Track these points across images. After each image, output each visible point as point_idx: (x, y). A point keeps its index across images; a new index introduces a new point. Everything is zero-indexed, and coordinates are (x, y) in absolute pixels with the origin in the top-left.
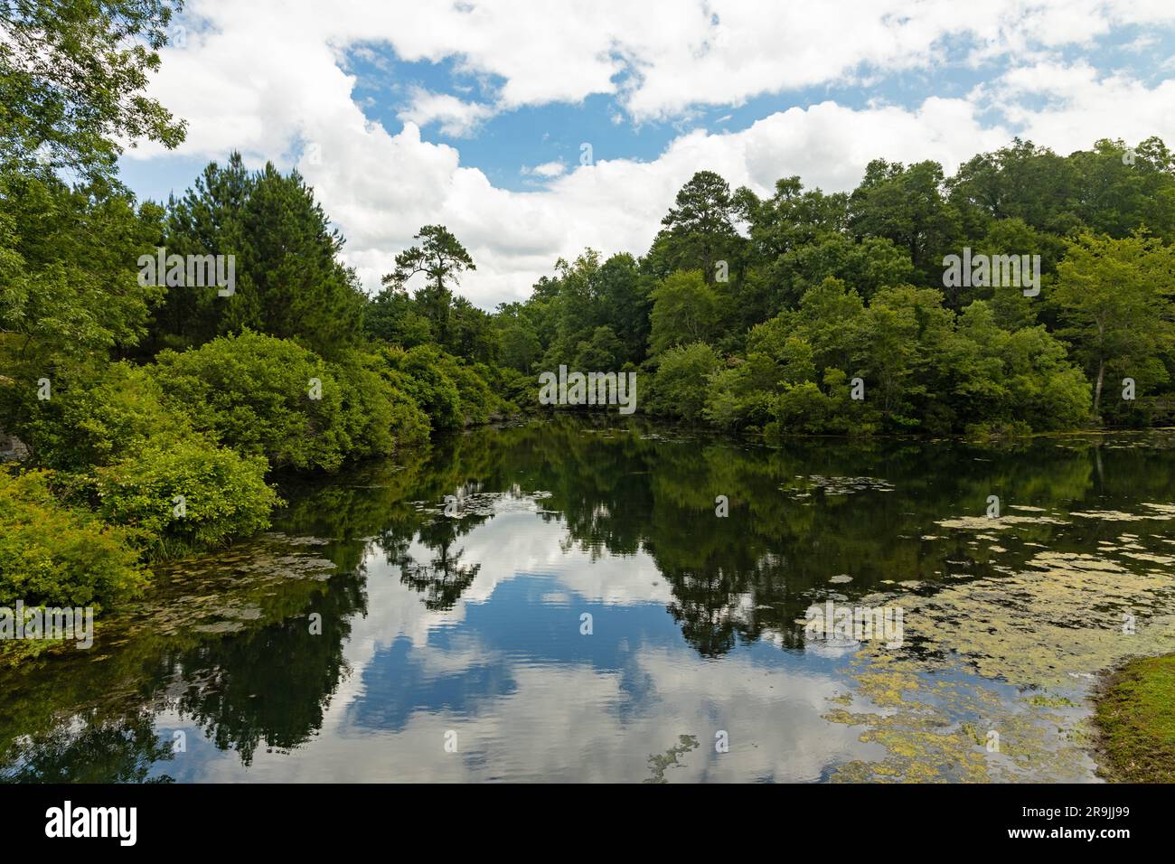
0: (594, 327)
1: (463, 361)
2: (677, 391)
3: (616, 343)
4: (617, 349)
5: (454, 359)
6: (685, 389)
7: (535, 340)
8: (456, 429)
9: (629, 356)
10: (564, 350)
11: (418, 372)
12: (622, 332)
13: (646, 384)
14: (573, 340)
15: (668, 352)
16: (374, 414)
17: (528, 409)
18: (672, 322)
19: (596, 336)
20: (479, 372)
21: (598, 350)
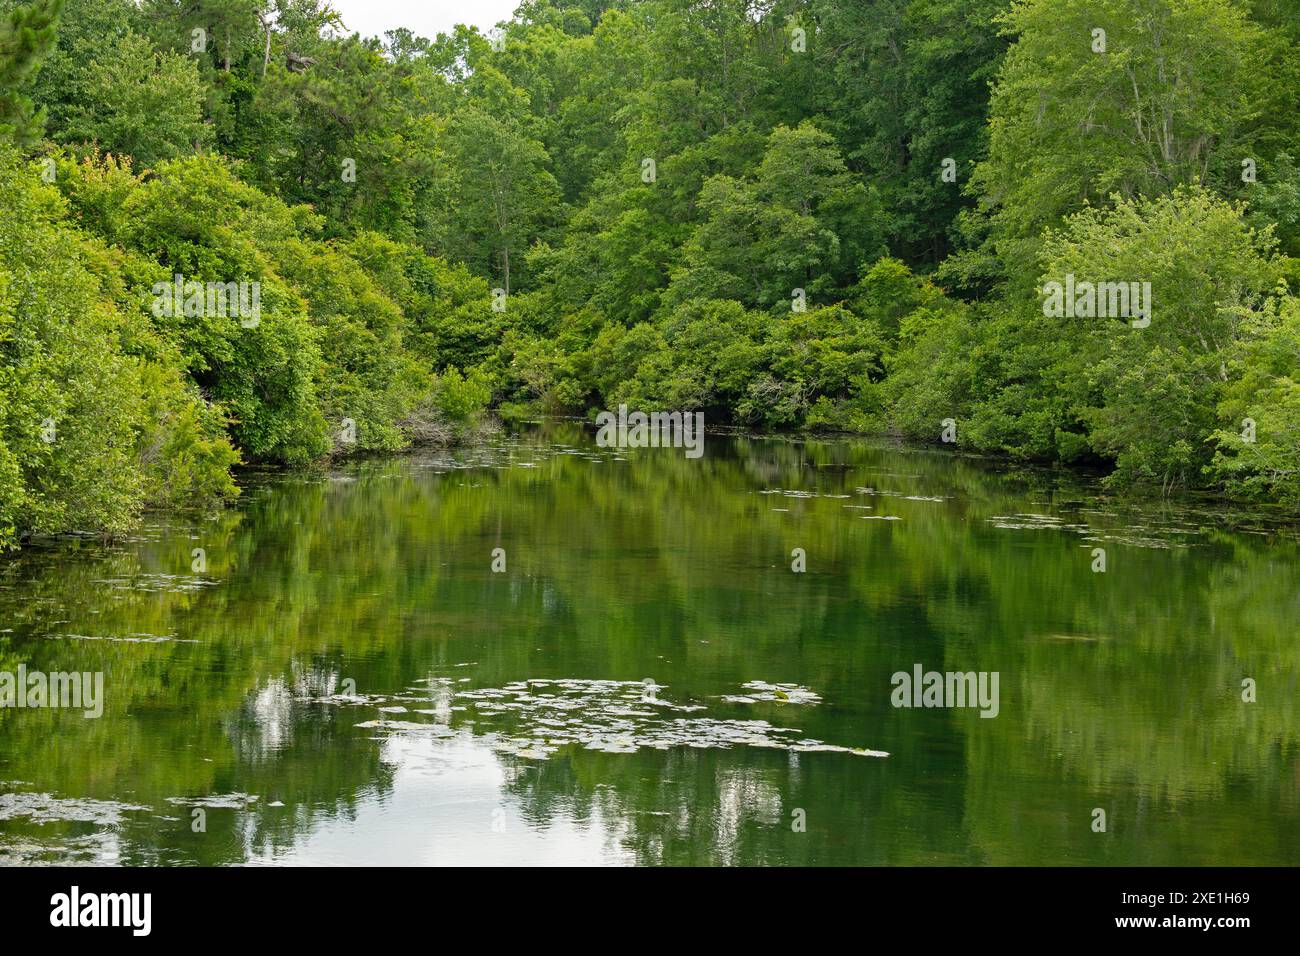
0: (764, 127)
1: (318, 222)
2: (1107, 366)
3: (840, 189)
4: (848, 208)
5: (287, 212)
6: (1141, 359)
7: (539, 165)
8: (300, 466)
9: (889, 238)
10: (649, 204)
11: (184, 250)
12: (865, 148)
13: (965, 340)
14: (684, 169)
15: (1075, 221)
16: (86, 386)
17: (510, 410)
18: (1083, 115)
19: (769, 158)
20: (374, 265)
21: (776, 211)
